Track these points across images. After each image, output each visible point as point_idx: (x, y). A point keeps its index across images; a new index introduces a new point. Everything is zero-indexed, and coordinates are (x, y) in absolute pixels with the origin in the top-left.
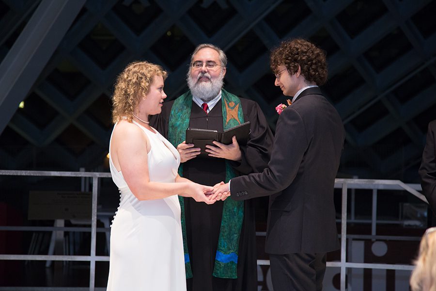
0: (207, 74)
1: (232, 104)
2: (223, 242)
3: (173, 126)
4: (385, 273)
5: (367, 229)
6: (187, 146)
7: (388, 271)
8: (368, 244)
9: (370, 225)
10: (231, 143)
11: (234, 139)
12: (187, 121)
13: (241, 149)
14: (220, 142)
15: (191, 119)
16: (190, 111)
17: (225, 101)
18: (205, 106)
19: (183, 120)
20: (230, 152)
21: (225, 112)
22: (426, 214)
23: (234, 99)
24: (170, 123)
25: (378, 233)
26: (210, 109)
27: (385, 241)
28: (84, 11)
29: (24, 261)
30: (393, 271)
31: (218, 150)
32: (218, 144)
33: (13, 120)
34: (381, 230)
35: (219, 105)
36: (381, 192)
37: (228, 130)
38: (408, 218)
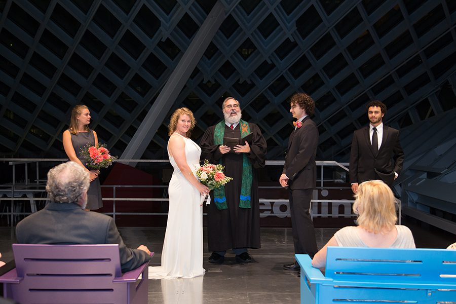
0: (235, 111)
1: (244, 125)
2: (243, 190)
3: (216, 136)
4: (327, 204)
5: (319, 184)
6: (224, 147)
7: (329, 203)
8: (320, 191)
9: (320, 182)
10: (245, 144)
11: (246, 142)
12: (223, 133)
13: (250, 146)
14: (240, 144)
15: (225, 132)
16: (224, 129)
17: (241, 124)
18: (232, 126)
19: (221, 133)
20: (245, 149)
21: (242, 129)
22: (345, 177)
23: (245, 123)
24: (215, 134)
25: (324, 186)
26: (234, 127)
27: (327, 189)
28: (185, 86)
29: (161, 201)
30: (331, 203)
31: (240, 149)
32: (239, 146)
33: (154, 138)
34: (325, 184)
35: (238, 126)
36: (325, 167)
37: (243, 137)
38: (337, 179)
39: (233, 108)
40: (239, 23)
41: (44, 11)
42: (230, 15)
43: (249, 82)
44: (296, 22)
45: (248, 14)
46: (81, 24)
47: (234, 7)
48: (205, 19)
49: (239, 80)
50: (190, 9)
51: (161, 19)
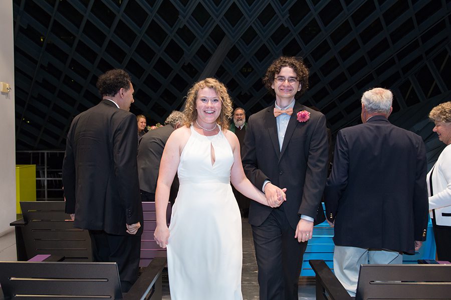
39: (239, 116)
40: (241, 51)
41: (101, 46)
42: (235, 46)
43: (249, 94)
44: (283, 50)
45: (247, 45)
46: (126, 54)
47: (237, 40)
48: (216, 49)
49: (241, 93)
50: (205, 42)
51: (184, 49)
